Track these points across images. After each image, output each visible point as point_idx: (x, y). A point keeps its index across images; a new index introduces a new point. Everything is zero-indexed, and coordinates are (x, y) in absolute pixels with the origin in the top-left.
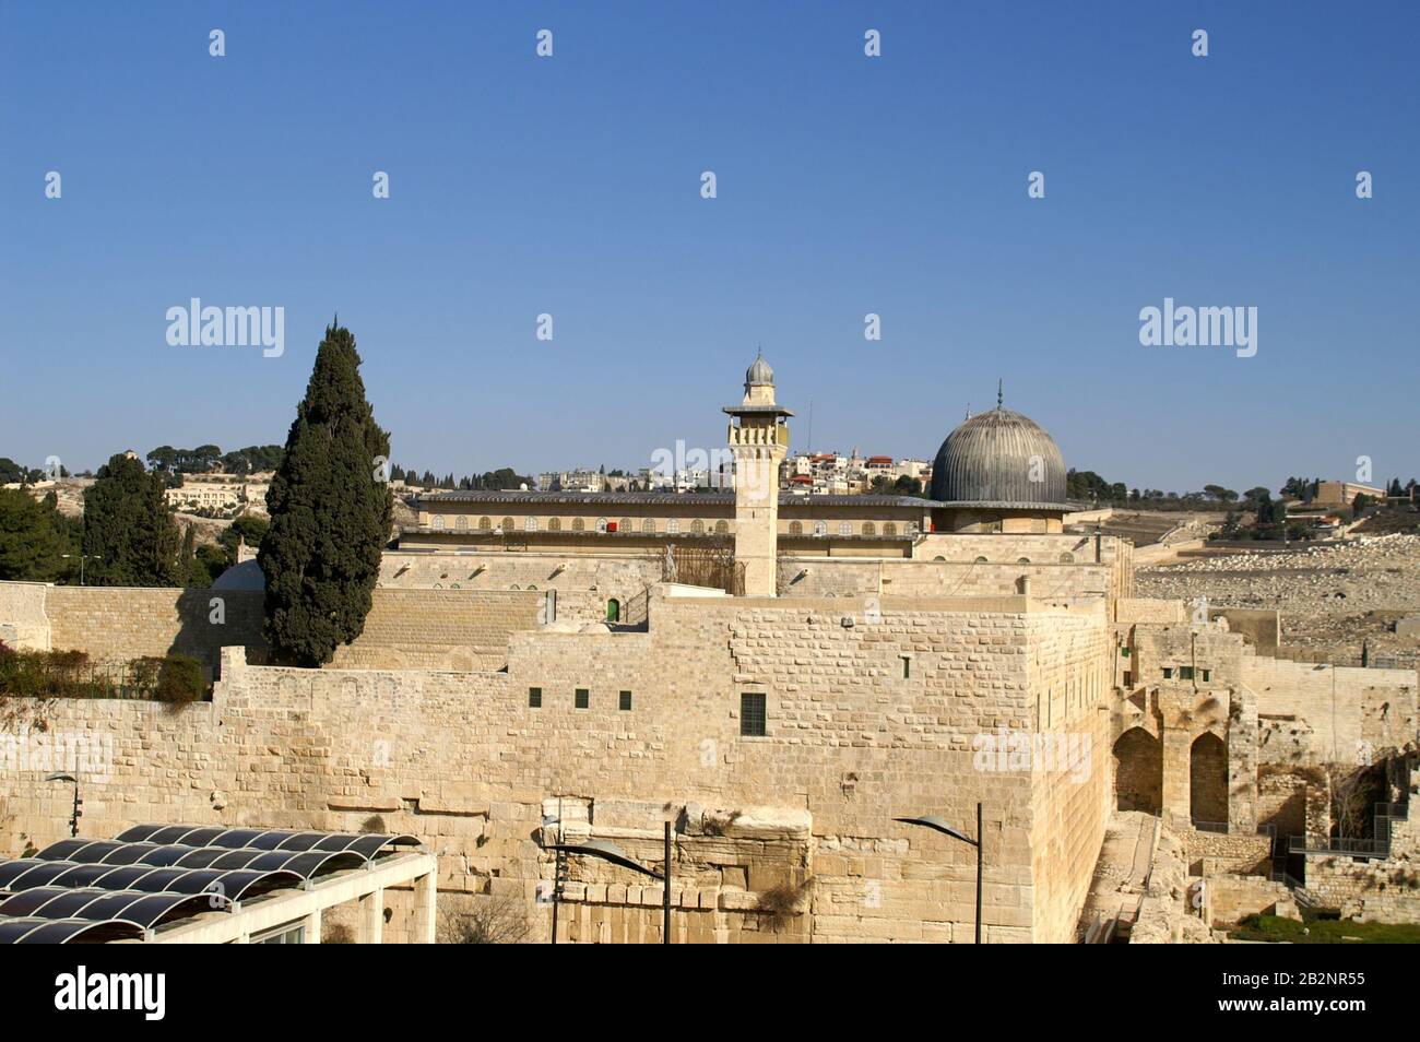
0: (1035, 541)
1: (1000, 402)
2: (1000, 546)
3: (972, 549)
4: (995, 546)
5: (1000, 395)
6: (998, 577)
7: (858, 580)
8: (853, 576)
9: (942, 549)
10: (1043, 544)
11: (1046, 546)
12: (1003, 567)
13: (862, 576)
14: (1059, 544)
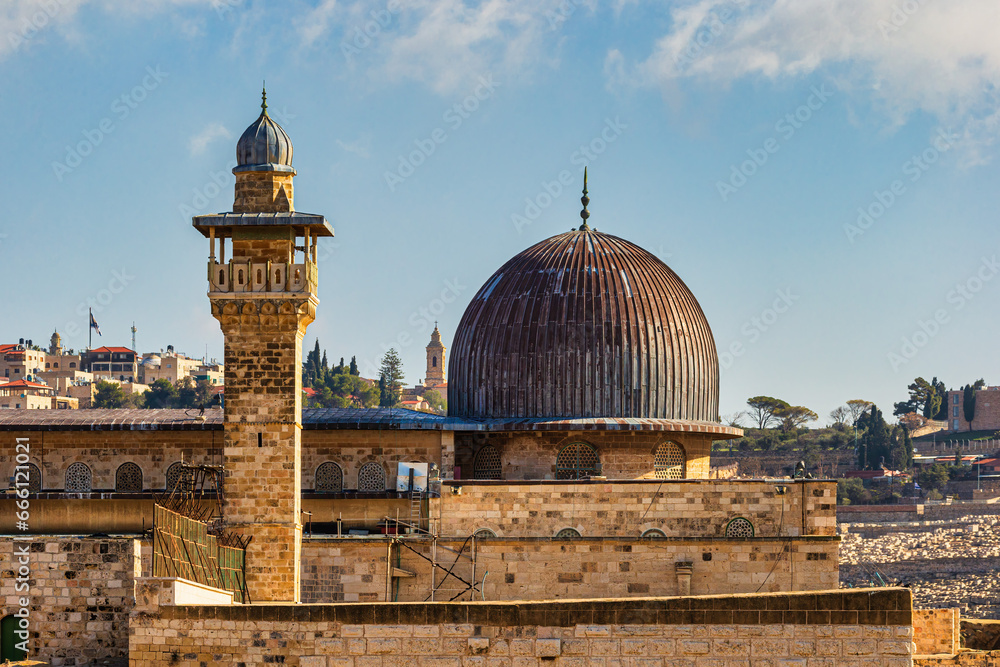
0: (680, 495)
1: (584, 215)
2: (605, 507)
3: (549, 514)
4: (594, 507)
5: (585, 201)
6: (625, 567)
7: (344, 579)
8: (336, 570)
9: (490, 514)
10: (691, 501)
11: (699, 506)
12: (636, 548)
13: (353, 571)
14: (724, 501)
